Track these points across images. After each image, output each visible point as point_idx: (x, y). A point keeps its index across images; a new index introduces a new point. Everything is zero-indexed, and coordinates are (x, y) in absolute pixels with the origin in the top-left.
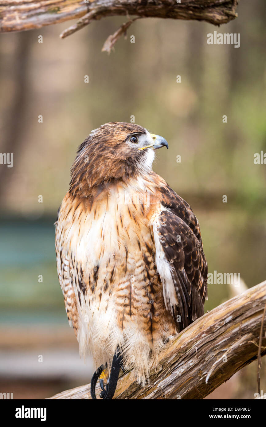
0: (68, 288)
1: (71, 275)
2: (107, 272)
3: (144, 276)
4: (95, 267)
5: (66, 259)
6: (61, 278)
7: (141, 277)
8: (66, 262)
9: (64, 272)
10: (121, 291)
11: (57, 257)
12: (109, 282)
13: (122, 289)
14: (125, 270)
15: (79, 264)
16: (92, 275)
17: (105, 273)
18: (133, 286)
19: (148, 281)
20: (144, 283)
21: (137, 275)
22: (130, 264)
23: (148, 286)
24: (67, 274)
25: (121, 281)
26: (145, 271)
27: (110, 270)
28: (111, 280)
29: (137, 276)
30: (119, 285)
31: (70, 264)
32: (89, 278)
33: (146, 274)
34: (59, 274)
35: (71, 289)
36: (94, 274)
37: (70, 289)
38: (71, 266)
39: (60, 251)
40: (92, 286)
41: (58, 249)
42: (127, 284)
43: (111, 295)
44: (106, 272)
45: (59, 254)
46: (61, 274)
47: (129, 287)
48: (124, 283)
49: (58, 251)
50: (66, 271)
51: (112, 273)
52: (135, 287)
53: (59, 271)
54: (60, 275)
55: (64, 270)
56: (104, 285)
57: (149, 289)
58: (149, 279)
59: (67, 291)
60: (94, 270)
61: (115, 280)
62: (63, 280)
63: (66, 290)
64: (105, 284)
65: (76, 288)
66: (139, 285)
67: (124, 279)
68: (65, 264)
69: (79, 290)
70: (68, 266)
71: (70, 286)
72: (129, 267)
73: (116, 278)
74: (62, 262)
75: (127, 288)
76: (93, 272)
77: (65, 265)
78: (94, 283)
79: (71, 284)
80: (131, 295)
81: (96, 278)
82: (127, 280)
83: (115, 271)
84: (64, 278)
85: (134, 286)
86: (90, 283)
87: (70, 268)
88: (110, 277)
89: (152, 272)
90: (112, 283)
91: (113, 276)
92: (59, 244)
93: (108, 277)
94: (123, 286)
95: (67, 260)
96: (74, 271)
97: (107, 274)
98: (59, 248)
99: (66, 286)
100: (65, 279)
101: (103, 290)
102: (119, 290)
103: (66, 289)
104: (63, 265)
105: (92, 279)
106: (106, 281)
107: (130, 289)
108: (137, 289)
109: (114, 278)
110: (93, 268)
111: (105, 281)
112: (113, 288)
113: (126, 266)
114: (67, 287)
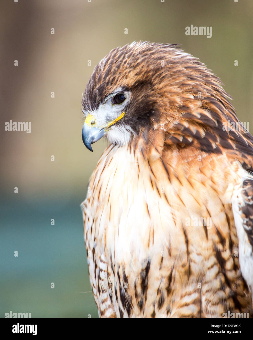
0: (106, 306)
1: (110, 285)
2: (162, 277)
3: (221, 281)
4: (143, 270)
5: (102, 261)
6: (95, 291)
7: (217, 284)
8: (101, 265)
9: (100, 281)
10: (185, 308)
11: (88, 258)
12: (165, 293)
13: (187, 305)
14: (189, 273)
15: (121, 267)
16: (139, 282)
17: (158, 279)
18: (204, 299)
19: (228, 290)
20: (222, 294)
21: (210, 282)
22: (195, 262)
23: (229, 297)
24: (104, 284)
25: (184, 292)
26: (221, 274)
27: (166, 273)
28: (169, 290)
29: (210, 284)
30: (182, 297)
31: (107, 268)
32: (135, 287)
33: (223, 279)
34: (93, 285)
35: (110, 307)
36: (141, 281)
37: (108, 308)
38: (110, 270)
39: (92, 249)
40: (139, 300)
41: (89, 245)
42: (195, 296)
43: (171, 313)
44: (160, 277)
45: (90, 253)
46: (95, 285)
47: (198, 302)
48: (190, 294)
49: (90, 248)
50: (103, 280)
51: (170, 278)
52: (208, 301)
53: (93, 281)
54: (95, 287)
55: (99, 278)
56: (158, 298)
57: (230, 303)
58: (229, 286)
59: (105, 310)
60: (141, 273)
61: (174, 290)
62: (98, 294)
63: (102, 309)
64: (159, 296)
65: (117, 304)
66: (214, 298)
67: (190, 289)
68: (101, 268)
69: (122, 308)
70: (104, 271)
71: (109, 302)
72: (195, 268)
73: (176, 286)
74: (96, 266)
75: (194, 302)
76: (140, 277)
77: (101, 270)
78: (142, 295)
79: (109, 299)
80: (202, 314)
81: (145, 287)
82: (194, 290)
83: (175, 275)
84: (99, 291)
85: (206, 300)
86: (136, 295)
87: (108, 274)
88: (167, 285)
89: (231, 275)
90: (171, 295)
91: (172, 284)
92: (91, 237)
93: (164, 285)
94: (188, 299)
95: (104, 263)
96: (113, 279)
97: (162, 280)
98: (90, 243)
99: (103, 302)
100: (101, 293)
101: (156, 306)
102: (182, 306)
103: (103, 307)
104: (97, 270)
105: (139, 290)
106: (161, 292)
107: (199, 304)
108: (210, 304)
109: (173, 287)
110: (140, 271)
111: (159, 291)
112: (173, 302)
113: (190, 266)
114: (104, 304)
